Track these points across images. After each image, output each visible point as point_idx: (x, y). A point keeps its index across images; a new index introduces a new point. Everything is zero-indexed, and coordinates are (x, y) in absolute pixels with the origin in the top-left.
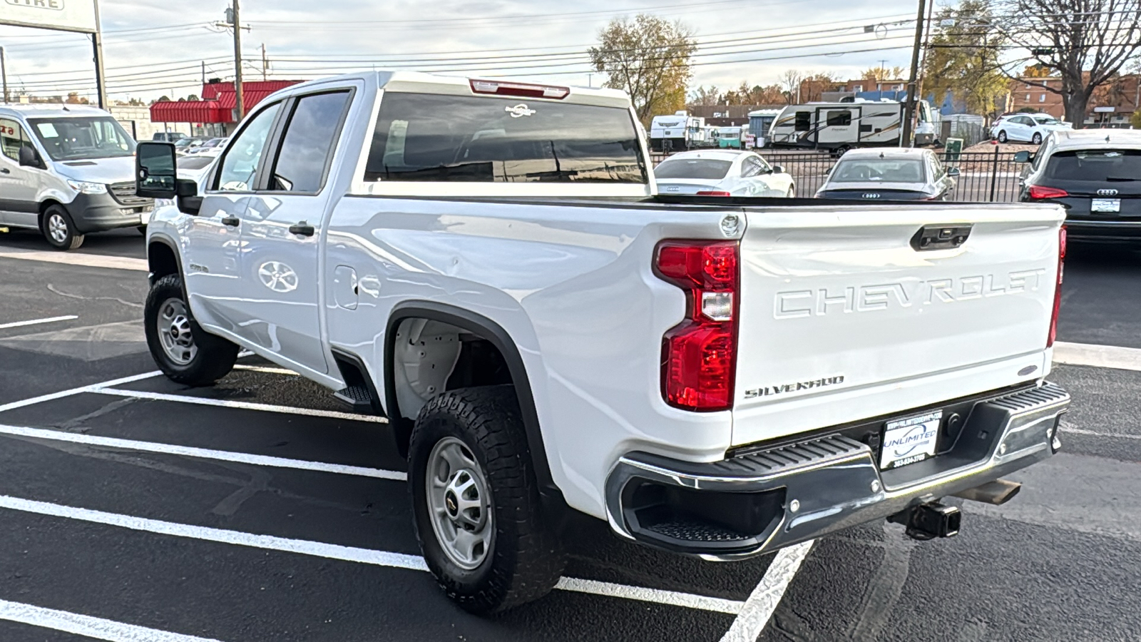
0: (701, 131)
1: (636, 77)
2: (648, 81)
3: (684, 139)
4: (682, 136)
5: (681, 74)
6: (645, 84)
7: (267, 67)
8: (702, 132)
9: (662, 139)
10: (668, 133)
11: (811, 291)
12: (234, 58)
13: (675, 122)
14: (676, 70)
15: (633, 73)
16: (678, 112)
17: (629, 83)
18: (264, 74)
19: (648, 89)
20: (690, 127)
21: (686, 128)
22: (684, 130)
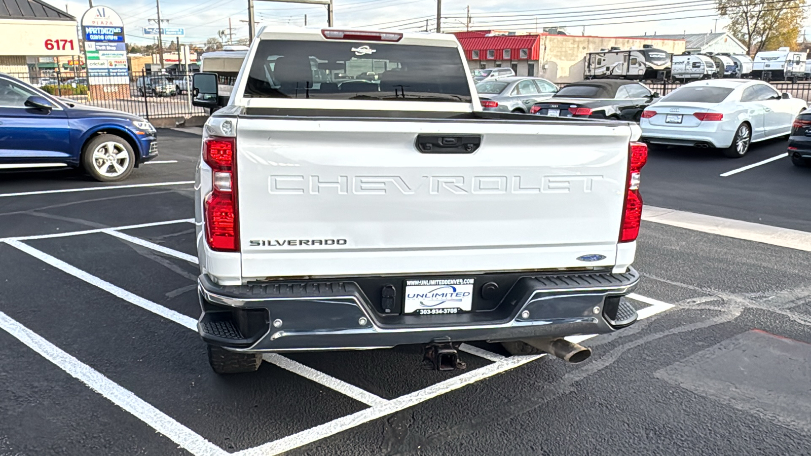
0: (801, 64)
1: (755, 20)
2: (765, 22)
3: (783, 70)
4: (781, 68)
5: (796, 17)
6: (763, 26)
7: (470, 22)
8: (804, 64)
9: (761, 71)
10: (768, 66)
11: (303, 176)
12: (436, 17)
13: (776, 56)
14: (791, 13)
15: (752, 17)
16: (781, 49)
17: (748, 25)
18: (468, 27)
19: (764, 30)
20: (790, 61)
21: (786, 61)
22: (783, 63)
